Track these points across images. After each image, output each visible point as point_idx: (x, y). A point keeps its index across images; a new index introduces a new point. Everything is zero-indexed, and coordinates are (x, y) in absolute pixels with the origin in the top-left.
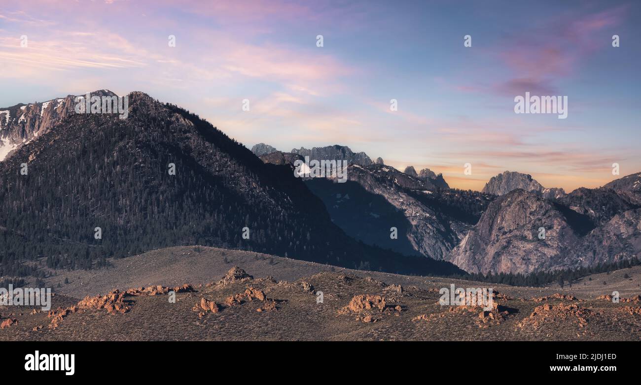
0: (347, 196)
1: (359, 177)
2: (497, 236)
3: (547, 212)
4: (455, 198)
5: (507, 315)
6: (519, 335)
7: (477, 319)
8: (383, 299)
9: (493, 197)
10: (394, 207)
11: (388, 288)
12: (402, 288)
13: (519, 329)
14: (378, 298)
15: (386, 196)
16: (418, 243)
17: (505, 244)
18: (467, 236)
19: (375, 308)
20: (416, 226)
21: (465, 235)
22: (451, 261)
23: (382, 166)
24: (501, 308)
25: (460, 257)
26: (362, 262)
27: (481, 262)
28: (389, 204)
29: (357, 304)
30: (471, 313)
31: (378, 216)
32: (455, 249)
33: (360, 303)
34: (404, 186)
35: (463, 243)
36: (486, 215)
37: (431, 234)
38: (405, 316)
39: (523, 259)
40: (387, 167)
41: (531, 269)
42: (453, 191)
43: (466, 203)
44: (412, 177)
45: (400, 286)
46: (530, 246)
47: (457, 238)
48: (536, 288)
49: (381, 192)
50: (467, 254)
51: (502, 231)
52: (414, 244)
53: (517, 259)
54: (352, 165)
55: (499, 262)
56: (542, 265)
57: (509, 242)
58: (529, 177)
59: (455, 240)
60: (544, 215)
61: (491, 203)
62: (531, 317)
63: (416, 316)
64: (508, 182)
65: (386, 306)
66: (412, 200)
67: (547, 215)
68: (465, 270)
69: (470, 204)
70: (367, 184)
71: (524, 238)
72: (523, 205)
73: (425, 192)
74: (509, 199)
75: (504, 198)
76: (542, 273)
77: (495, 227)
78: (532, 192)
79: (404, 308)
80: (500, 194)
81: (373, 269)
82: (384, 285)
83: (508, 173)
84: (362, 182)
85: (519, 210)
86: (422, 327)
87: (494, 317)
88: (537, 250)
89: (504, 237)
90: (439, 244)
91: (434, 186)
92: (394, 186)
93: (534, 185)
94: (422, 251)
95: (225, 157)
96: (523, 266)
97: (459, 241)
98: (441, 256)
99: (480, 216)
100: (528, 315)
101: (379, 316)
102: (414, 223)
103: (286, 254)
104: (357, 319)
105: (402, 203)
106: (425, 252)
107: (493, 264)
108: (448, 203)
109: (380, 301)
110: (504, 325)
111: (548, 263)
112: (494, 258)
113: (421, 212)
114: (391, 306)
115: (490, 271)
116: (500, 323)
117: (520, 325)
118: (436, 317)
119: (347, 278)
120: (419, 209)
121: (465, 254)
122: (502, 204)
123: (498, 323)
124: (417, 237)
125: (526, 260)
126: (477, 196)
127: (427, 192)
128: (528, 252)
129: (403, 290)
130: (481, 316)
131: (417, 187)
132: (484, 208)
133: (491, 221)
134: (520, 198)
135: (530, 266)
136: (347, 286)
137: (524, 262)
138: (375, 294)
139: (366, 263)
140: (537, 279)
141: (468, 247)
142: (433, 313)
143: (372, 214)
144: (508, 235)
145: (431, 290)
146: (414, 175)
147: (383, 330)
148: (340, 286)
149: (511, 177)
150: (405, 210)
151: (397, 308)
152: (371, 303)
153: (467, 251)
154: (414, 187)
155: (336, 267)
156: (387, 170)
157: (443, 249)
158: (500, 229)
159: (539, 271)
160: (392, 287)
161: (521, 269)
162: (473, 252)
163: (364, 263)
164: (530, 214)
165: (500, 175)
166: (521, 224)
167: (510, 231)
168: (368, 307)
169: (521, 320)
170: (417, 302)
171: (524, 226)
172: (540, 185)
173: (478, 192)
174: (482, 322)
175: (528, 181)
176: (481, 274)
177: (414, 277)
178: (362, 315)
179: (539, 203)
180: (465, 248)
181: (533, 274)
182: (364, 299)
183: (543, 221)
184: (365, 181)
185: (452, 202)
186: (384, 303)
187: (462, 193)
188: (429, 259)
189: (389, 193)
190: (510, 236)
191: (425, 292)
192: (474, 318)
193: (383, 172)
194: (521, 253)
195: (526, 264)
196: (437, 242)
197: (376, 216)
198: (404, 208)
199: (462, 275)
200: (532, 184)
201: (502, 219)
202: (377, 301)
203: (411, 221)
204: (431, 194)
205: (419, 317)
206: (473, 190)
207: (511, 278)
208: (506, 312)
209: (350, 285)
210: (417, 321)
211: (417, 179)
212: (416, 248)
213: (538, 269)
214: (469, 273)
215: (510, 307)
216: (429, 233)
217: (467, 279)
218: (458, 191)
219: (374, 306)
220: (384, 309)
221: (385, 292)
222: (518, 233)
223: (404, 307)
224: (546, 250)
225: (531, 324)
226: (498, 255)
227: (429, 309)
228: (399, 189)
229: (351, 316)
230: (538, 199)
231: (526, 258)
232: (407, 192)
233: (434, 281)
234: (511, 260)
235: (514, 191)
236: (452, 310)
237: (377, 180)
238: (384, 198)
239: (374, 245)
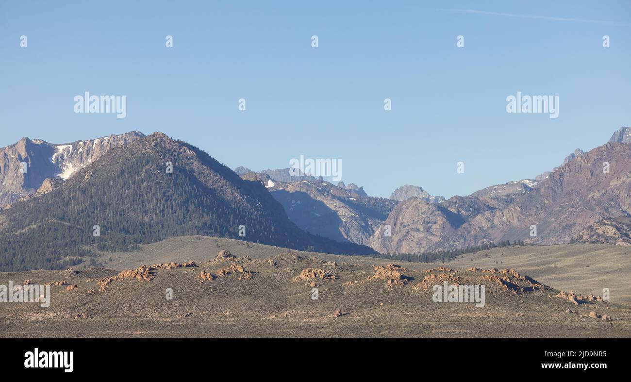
0: (299, 202)
1: (307, 189)
2: (400, 228)
3: (433, 212)
4: (371, 203)
5: (406, 282)
6: (414, 295)
7: (387, 284)
8: (323, 271)
9: (397, 203)
10: (330, 209)
11: (325, 264)
12: (336, 263)
13: (414, 291)
14: (320, 270)
15: (325, 202)
16: (346, 234)
17: (405, 234)
18: (379, 229)
19: (318, 277)
20: (345, 222)
21: (378, 227)
22: (368, 245)
23: (322, 181)
24: (402, 277)
25: (375, 243)
26: (309, 247)
27: (389, 246)
28: (327, 207)
29: (306, 274)
30: (382, 280)
31: (320, 215)
32: (371, 237)
33: (307, 273)
34: (337, 195)
35: (377, 234)
36: (392, 214)
37: (355, 227)
38: (338, 282)
39: (417, 244)
40: (326, 182)
41: (423, 251)
42: (370, 198)
43: (379, 206)
44: (342, 189)
45: (334, 262)
46: (422, 235)
47: (373, 230)
48: (426, 263)
49: (321, 199)
50: (380, 241)
51: (403, 225)
52: (344, 234)
53: (413, 244)
54: (302, 181)
55: (401, 246)
56: (430, 248)
57: (407, 233)
58: (421, 189)
59: (371, 231)
60: (431, 214)
61: (395, 206)
62: (423, 282)
63: (345, 282)
64: (407, 192)
65: (325, 276)
66: (342, 204)
67: (433, 214)
68: (378, 251)
69: (382, 207)
70: (312, 193)
71: (418, 230)
72: (417, 208)
73: (351, 199)
74: (408, 204)
75: (404, 203)
76: (430, 253)
77: (398, 223)
78: (423, 198)
79: (337, 277)
80: (401, 200)
81: (316, 251)
82: (324, 262)
83: (407, 186)
84: (309, 192)
85: (414, 211)
86: (349, 290)
87: (398, 283)
88: (426, 238)
89: (404, 229)
90: (361, 234)
91: (357, 195)
92: (330, 195)
93: (424, 194)
94: (349, 239)
95: (216, 176)
96: (417, 248)
97: (374, 232)
98: (362, 242)
99: (388, 215)
100: (420, 281)
101: (320, 282)
102: (344, 220)
103: (258, 241)
104: (306, 285)
105: (336, 207)
106: (351, 239)
107: (397, 247)
108: (367, 206)
109: (321, 272)
110: (404, 288)
111: (433, 247)
112: (398, 243)
113: (349, 212)
114: (328, 276)
115: (395, 252)
116: (402, 287)
117: (415, 288)
118: (359, 283)
119: (299, 257)
120: (347, 210)
121: (378, 241)
122: (403, 207)
123: (400, 287)
124: (346, 229)
125: (419, 244)
126: (386, 202)
127: (353, 199)
128: (420, 239)
129: (336, 265)
130: (389, 282)
131: (346, 196)
132: (391, 210)
133: (395, 219)
134: (415, 203)
135: (422, 249)
136: (299, 263)
137: (418, 246)
138: (318, 268)
139: (312, 247)
140: (427, 257)
141: (380, 237)
142: (357, 280)
143: (315, 214)
144: (407, 228)
145: (356, 265)
146: (344, 188)
147: (323, 292)
148: (294, 262)
149: (409, 189)
150: (338, 211)
151: (332, 277)
152: (315, 274)
153: (379, 239)
154: (344, 196)
155: (291, 250)
156: (326, 184)
157: (364, 237)
158: (401, 224)
159: (428, 252)
160: (329, 263)
161: (416, 251)
162: (384, 239)
163: (310, 247)
164: (422, 213)
165: (402, 188)
166: (416, 220)
167: (409, 225)
168: (313, 276)
169: (415, 285)
170: (346, 273)
171: (417, 221)
172: (429, 195)
173: (387, 199)
174: (389, 286)
175: (420, 191)
176: (388, 254)
177: (343, 256)
178: (309, 282)
179: (427, 206)
180: (378, 236)
181: (424, 254)
182: (311, 271)
183: (431, 218)
184: (311, 192)
185: (369, 205)
186: (323, 274)
187: (376, 199)
188: (355, 244)
189: (327, 199)
190: (408, 228)
191: (352, 266)
192: (384, 284)
193: (323, 185)
194: (416, 240)
195: (419, 247)
196: (359, 232)
197: (318, 215)
198: (337, 209)
199: (376, 255)
200: (423, 193)
201: (403, 217)
202: (319, 273)
203: (342, 218)
204: (355, 201)
205: (347, 283)
206: (384, 197)
207: (409, 257)
208: (406, 280)
209: (301, 262)
210: (346, 286)
211: (346, 190)
212: (345, 237)
213: (427, 251)
214: (381, 253)
215: (408, 276)
216: (354, 227)
217: (379, 257)
218: (373, 198)
219: (317, 276)
220: (324, 278)
221: (325, 267)
222: (414, 227)
223: (337, 276)
224: (432, 238)
225: (422, 288)
226: (400, 241)
227: (354, 278)
228: (334, 197)
229: (302, 282)
230: (427, 204)
231: (419, 243)
232: (339, 199)
233: (357, 259)
234: (409, 244)
235: (411, 198)
236: (370, 278)
237: (319, 191)
238: (324, 203)
239: (317, 235)
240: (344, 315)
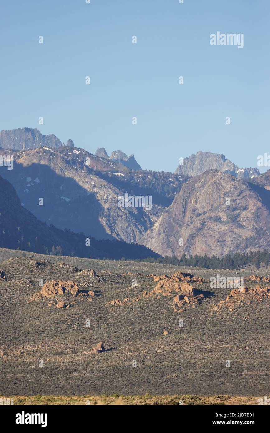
0: (37, 180)
1: (49, 160)
2: (191, 217)
3: (241, 192)
4: (147, 180)
5: (202, 298)
6: (215, 319)
7: (172, 303)
8: (76, 284)
9: (187, 179)
10: (85, 191)
11: (79, 274)
12: (95, 272)
13: (215, 312)
14: (70, 283)
15: (77, 179)
16: (110, 227)
17: (199, 226)
18: (161, 219)
19: (67, 294)
20: (108, 209)
21: (158, 217)
22: (144, 244)
23: (72, 148)
24: (196, 292)
25: (153, 240)
26: (53, 247)
27: (175, 245)
28: (80, 187)
29: (49, 289)
30: (166, 297)
31: (69, 200)
32: (149, 231)
33: (52, 288)
34: (95, 169)
35: (156, 226)
36: (179, 197)
37: (124, 217)
38: (98, 301)
39: (218, 241)
40: (78, 149)
41: (226, 251)
42: (146, 173)
43: (158, 185)
44: (103, 159)
45: (92, 271)
46: (224, 228)
47: (150, 221)
48: (231, 271)
49: (71, 175)
50: (161, 237)
51: (196, 212)
52: (106, 227)
53: (211, 241)
54: (42, 147)
55: (194, 244)
56: (237, 247)
57: (203, 224)
58: (223, 157)
59: (148, 222)
60: (239, 195)
61: (184, 185)
62: (227, 299)
63: (109, 301)
64: (201, 163)
65: (79, 291)
66: (104, 183)
67: (242, 196)
68: (159, 253)
69: (163, 186)
70: (58, 166)
71: (218, 220)
72: (217, 186)
73: (116, 174)
74: (203, 180)
75: (198, 178)
76: (238, 255)
77: (189, 209)
78: (226, 172)
79: (97, 294)
80: (193, 175)
81: (65, 254)
82: (77, 270)
83: (201, 153)
84: (52, 165)
85: (213, 191)
86: (115, 312)
87: (189, 300)
88: (231, 231)
89: (198, 218)
90: (133, 227)
91: (126, 168)
92: (85, 168)
93: (228, 165)
94: (114, 235)
96: (218, 248)
97: (152, 224)
98: (134, 239)
99: (173, 197)
100: (224, 298)
101: (72, 301)
102: (106, 206)
104: (50, 305)
105: (94, 186)
106: (118, 235)
107: (188, 247)
108: (141, 185)
109: (72, 286)
110: (199, 308)
111: (243, 245)
112: (188, 240)
113: (113, 194)
114: (83, 292)
115: (184, 254)
116: (196, 306)
117: (216, 308)
118: (130, 301)
119: (38, 264)
120: (110, 191)
121: (159, 237)
122: (196, 185)
123: (193, 307)
124: (109, 220)
125: (221, 242)
126: (169, 177)
127: (119, 174)
128: (222, 234)
129: (95, 275)
130: (176, 300)
131: (109, 169)
132: (177, 190)
133: (184, 203)
134: (214, 179)
135: (225, 248)
136: (38, 272)
137: (219, 244)
138: (68, 279)
139: (58, 248)
140: (233, 262)
141: (162, 230)
142: (127, 297)
143: (63, 197)
144: (202, 217)
145: (124, 274)
146: (105, 157)
147: (77, 316)
148: (31, 272)
149: (204, 157)
150: (97, 193)
151: (90, 293)
152: (64, 289)
153: (160, 234)
154: (106, 169)
155: (28, 253)
156: (78, 153)
157: (137, 232)
158: (194, 211)
159: (234, 253)
160: (85, 272)
161: (216, 252)
162: (167, 235)
163: (56, 248)
164: (225, 195)
165: (193, 156)
166: (215, 205)
167: (205, 213)
168: (60, 292)
169: (216, 303)
170: (110, 286)
171: (218, 207)
172: (234, 166)
173: (171, 173)
174: (176, 305)
175: (221, 161)
176: (175, 257)
177: (107, 261)
178: (54, 301)
179: (233, 183)
180: (159, 230)
181: (228, 256)
182: (57, 284)
183: (238, 201)
184: (55, 164)
185: (145, 183)
186: (76, 288)
187: (154, 174)
188: (122, 243)
189: (80, 175)
190: (204, 217)
191: (119, 276)
192: (169, 302)
193: (74, 154)
194: (216, 235)
195: (221, 246)
196: (129, 225)
197: (67, 199)
198: (96, 190)
199: (156, 259)
200: (225, 164)
201: (196, 201)
202: (70, 286)
203: (103, 204)
204: (123, 177)
205: (113, 302)
206: (166, 171)
207: (206, 261)
208: (202, 296)
209: (42, 271)
210: (111, 306)
211: (109, 161)
212: (108, 231)
213: (233, 251)
214: (163, 256)
215: (205, 290)
216: (121, 216)
217: (161, 262)
218: (150, 173)
219: (66, 291)
220: (77, 294)
221: (78, 277)
222: (212, 214)
223: (97, 292)
224: (241, 232)
225: (227, 307)
226: (192, 237)
227: (123, 294)
228: (90, 171)
229: (43, 302)
230: (233, 180)
231: (221, 239)
232: (99, 174)
233: (127, 265)
234: (206, 242)
235: (208, 172)
236: (146, 294)
237: (68, 162)
238: (75, 181)
239: (66, 229)
240: (108, 350)
